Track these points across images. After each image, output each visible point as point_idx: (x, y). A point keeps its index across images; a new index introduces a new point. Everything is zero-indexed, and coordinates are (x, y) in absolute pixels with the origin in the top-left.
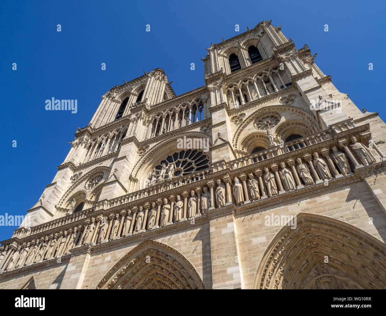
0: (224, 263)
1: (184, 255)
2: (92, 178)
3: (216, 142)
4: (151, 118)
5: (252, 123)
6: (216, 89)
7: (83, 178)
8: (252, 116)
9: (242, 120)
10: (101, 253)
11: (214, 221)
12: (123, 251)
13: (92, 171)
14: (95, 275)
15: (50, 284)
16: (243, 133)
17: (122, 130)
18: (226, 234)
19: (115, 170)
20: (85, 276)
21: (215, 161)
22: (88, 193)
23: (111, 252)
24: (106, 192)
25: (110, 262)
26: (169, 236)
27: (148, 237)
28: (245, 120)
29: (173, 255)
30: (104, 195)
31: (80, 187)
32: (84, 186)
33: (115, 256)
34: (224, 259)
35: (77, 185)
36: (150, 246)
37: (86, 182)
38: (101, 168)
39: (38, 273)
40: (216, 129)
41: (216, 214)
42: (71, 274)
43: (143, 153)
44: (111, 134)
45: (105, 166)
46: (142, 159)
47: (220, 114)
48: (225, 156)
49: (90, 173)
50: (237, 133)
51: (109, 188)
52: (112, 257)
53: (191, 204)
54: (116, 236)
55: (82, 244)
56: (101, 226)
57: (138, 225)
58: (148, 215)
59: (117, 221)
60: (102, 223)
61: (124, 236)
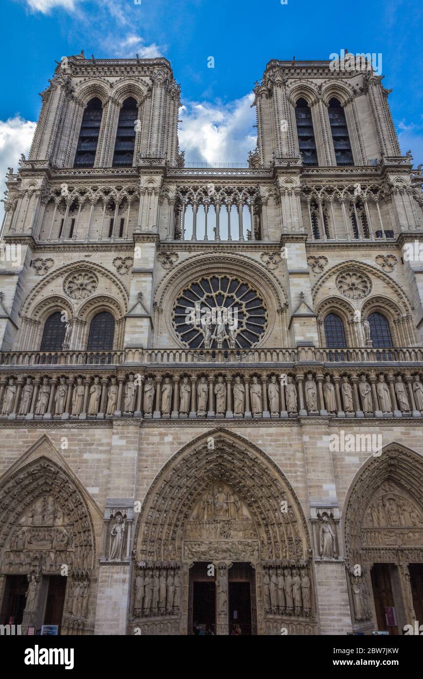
0: (320, 478)
1: (270, 457)
2: (72, 276)
3: (298, 308)
4: (172, 195)
5: (335, 279)
6: (290, 194)
7: (58, 272)
8: (337, 268)
9: (321, 267)
10: (156, 429)
11: (307, 429)
12: (189, 434)
13: (73, 266)
14: (155, 455)
15: (82, 452)
16: (321, 290)
17: (118, 196)
18: (321, 448)
19: (140, 295)
20: (140, 455)
21: (299, 338)
22: (75, 306)
23: (172, 430)
24: (134, 333)
25: (172, 443)
26: (249, 430)
27: (222, 425)
28: (327, 272)
29: (255, 452)
30: (133, 336)
31: (56, 288)
32: (62, 288)
33: (179, 438)
34: (320, 474)
35: (48, 282)
36: (222, 434)
37: (65, 282)
38: (92, 265)
39: (53, 432)
40: (295, 280)
41: (310, 421)
42: (121, 450)
43: (168, 266)
44: (94, 196)
45: (100, 265)
46: (168, 277)
47: (299, 252)
48: (312, 337)
49: (69, 267)
50: (315, 289)
51: (138, 326)
52: (174, 439)
53: (273, 394)
54: (172, 409)
55: (122, 409)
56: (146, 389)
57: (202, 402)
58: (214, 392)
59: (168, 388)
60: (146, 386)
61: (184, 413)
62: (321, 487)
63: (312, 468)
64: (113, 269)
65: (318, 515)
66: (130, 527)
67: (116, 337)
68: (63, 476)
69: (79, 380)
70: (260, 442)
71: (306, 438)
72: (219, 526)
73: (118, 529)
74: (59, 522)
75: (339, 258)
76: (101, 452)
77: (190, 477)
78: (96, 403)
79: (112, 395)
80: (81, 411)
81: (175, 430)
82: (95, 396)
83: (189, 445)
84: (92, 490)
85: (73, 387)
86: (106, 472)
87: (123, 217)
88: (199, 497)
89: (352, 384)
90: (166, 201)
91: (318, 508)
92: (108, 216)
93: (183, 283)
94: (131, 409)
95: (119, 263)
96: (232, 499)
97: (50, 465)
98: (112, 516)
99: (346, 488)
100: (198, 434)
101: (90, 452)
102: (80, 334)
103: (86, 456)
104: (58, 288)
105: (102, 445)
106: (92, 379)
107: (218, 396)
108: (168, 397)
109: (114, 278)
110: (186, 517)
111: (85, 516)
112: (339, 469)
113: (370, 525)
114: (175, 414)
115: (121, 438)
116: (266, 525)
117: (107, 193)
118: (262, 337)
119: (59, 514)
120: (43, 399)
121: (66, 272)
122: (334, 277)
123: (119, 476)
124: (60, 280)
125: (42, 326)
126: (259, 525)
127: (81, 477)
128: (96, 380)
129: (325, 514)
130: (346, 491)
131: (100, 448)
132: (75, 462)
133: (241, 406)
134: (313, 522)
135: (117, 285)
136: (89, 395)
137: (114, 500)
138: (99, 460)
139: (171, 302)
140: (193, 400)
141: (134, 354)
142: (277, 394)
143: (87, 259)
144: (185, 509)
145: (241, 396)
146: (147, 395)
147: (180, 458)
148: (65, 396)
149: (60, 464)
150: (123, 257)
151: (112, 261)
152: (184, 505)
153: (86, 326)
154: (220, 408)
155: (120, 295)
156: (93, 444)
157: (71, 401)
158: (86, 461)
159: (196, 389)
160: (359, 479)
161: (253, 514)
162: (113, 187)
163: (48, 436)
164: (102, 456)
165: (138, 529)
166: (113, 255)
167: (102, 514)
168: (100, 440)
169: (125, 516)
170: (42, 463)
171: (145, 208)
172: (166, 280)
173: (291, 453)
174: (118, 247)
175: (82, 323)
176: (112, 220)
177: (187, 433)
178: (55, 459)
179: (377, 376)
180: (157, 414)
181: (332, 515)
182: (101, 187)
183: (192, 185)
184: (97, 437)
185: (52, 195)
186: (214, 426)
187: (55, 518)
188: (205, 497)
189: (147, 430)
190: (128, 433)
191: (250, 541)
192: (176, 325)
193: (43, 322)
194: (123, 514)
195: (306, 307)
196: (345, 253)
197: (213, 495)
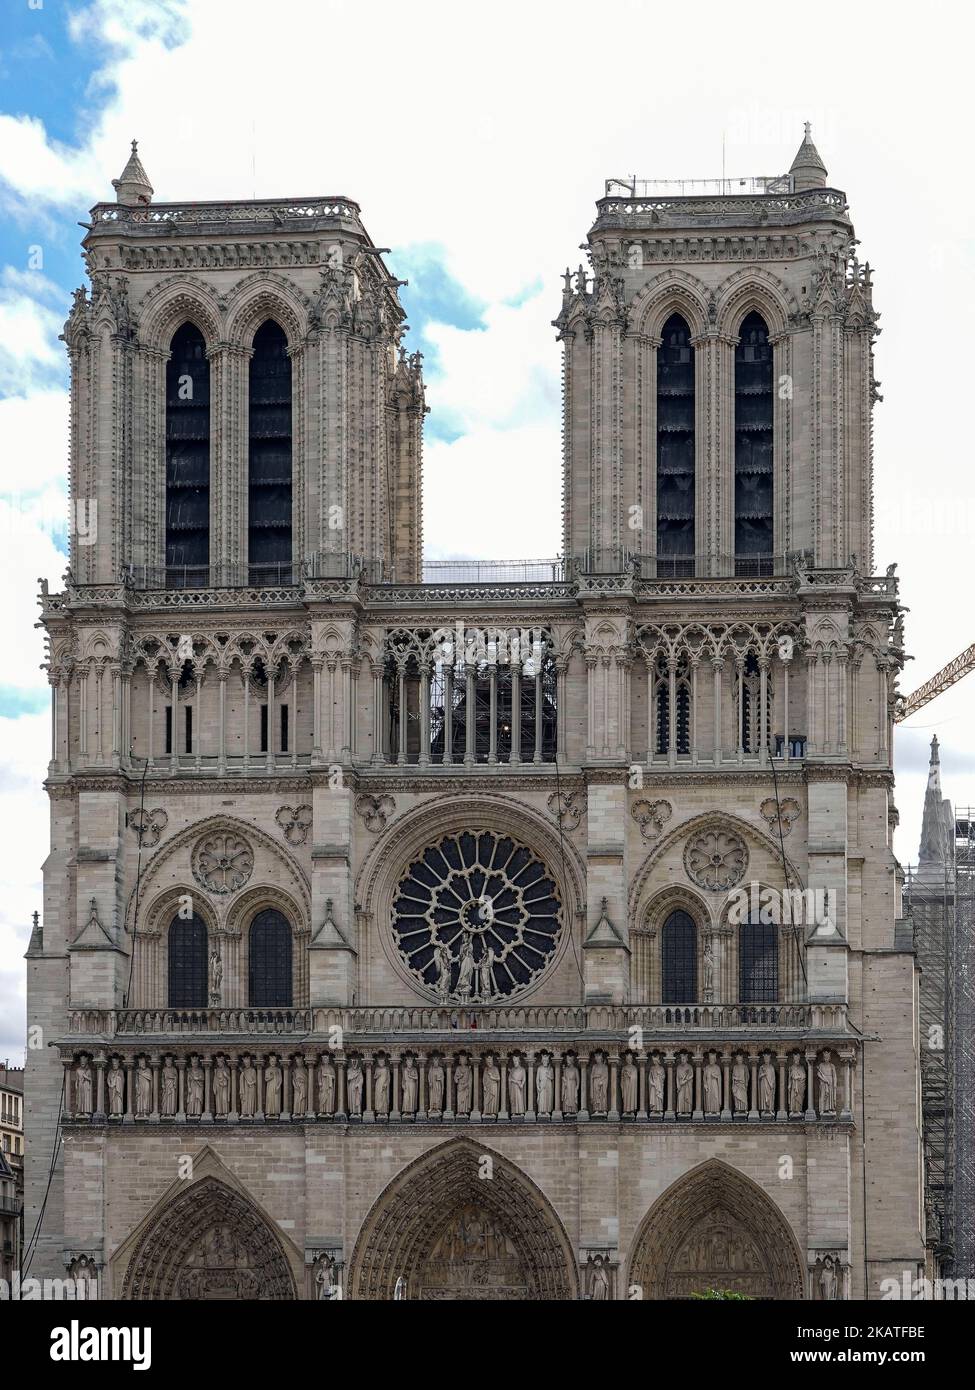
0: (597, 1210)
1: (533, 1179)
2: (204, 843)
3: (596, 928)
4: (377, 652)
5: (682, 849)
6: (606, 665)
7: (179, 839)
8: (686, 826)
9: (659, 825)
10: (368, 1139)
11: (587, 1140)
12: (416, 1145)
13: (205, 824)
14: (369, 1177)
15: (264, 1171)
16: (655, 873)
17: (270, 654)
18: (604, 1168)
19: (330, 903)
20: (348, 1176)
21: (591, 987)
22: (219, 907)
23: (390, 1141)
24: (325, 978)
25: (392, 1160)
26: (504, 1140)
27: (463, 1133)
28: (667, 837)
29: (513, 1172)
30: (322, 983)
31: (178, 870)
32: (190, 870)
33: (401, 1152)
34: (597, 1205)
35: (164, 859)
36: (466, 1145)
37: (193, 857)
38: (239, 824)
39: (219, 1142)
40: (597, 870)
41: (590, 1129)
42: (320, 1170)
43: (376, 824)
44: (223, 657)
45: (253, 823)
46: (379, 849)
47: (611, 805)
48: (613, 985)
49: (197, 828)
50: (643, 873)
51: (331, 966)
52: (395, 1152)
53: (543, 1084)
54: (391, 1108)
55: (316, 1110)
56: (349, 1077)
57: (435, 1098)
58: (453, 1080)
59: (383, 1074)
60: (349, 1071)
61: (409, 1113)
62: (598, 1221)
63: (587, 1197)
64: (277, 833)
65: (590, 1259)
66: (340, 1273)
67: (295, 964)
68: (242, 1204)
69: (246, 1061)
70: (519, 1158)
71: (583, 1154)
72: (472, 1268)
73: (325, 1275)
74: (243, 1262)
75: (693, 805)
76: (292, 1171)
77: (424, 1204)
78: (277, 1098)
79: (298, 1084)
80: (256, 1109)
81: (395, 1139)
82: (273, 1086)
83: (418, 1161)
84: (286, 1225)
85: (239, 1073)
86: (301, 1199)
87: (284, 703)
88: (441, 1230)
89: (665, 1067)
90: (366, 666)
91: (590, 1249)
92: (256, 699)
93: (409, 852)
94: (329, 1109)
95: (287, 818)
96: (491, 1232)
97: (221, 1187)
98: (315, 1259)
99: (635, 1223)
100: (428, 1145)
101: (276, 1171)
102: (234, 959)
103: (271, 1177)
104: (184, 871)
105: (291, 1160)
106: (266, 1058)
107: (460, 1087)
108: (384, 1089)
109: (282, 853)
110: (423, 1256)
111: (280, 1257)
112: (630, 1197)
113: (684, 1268)
114: (395, 1114)
115: (319, 1153)
116: (535, 1268)
117: (247, 645)
118: (551, 959)
119: (242, 1253)
120: (196, 1092)
121: (192, 837)
122: (681, 844)
123: (320, 1206)
124: (185, 855)
125: (164, 941)
126: (527, 1267)
127: (267, 1206)
128: (273, 1060)
129: (598, 1257)
130: (636, 1227)
131: (290, 1165)
132: (257, 1185)
133: (495, 1101)
134: (584, 1267)
135: (288, 865)
136: (265, 1084)
137: (317, 1238)
138: (290, 1183)
139: (388, 893)
140: (422, 1093)
141: (326, 1016)
142: (550, 1084)
143: (228, 811)
144: (420, 1246)
145: (494, 1087)
146: (352, 1087)
147: (406, 1178)
148: (229, 1086)
149: (235, 1187)
150: (294, 806)
151: (274, 815)
152: (417, 1240)
153: (242, 941)
154: (463, 1107)
155: (296, 886)
156: (278, 1160)
157: (238, 1096)
158: (272, 1184)
159: (426, 1078)
160: (659, 1208)
161: (521, 1252)
162: (258, 634)
163: (213, 1148)
164: (294, 1177)
165: (351, 1274)
166: (274, 801)
167: (302, 1257)
168: (288, 1153)
169: (333, 1259)
170: (208, 1183)
171: (325, 702)
172: (375, 856)
173: (563, 1173)
174: (283, 785)
175: (234, 939)
176: (264, 709)
177: (414, 1145)
178: (226, 1180)
179: (706, 1055)
180: (369, 1115)
181: (607, 1259)
182: (235, 634)
183: (417, 626)
184: (284, 1149)
185: (139, 654)
186: (453, 1134)
187: (236, 1256)
188: (451, 1227)
189: (355, 1140)
190: (328, 1146)
191: (515, 1288)
192: (399, 937)
193: (165, 934)
194: (330, 1256)
195: (608, 928)
196: (705, 792)
197: (464, 1227)
